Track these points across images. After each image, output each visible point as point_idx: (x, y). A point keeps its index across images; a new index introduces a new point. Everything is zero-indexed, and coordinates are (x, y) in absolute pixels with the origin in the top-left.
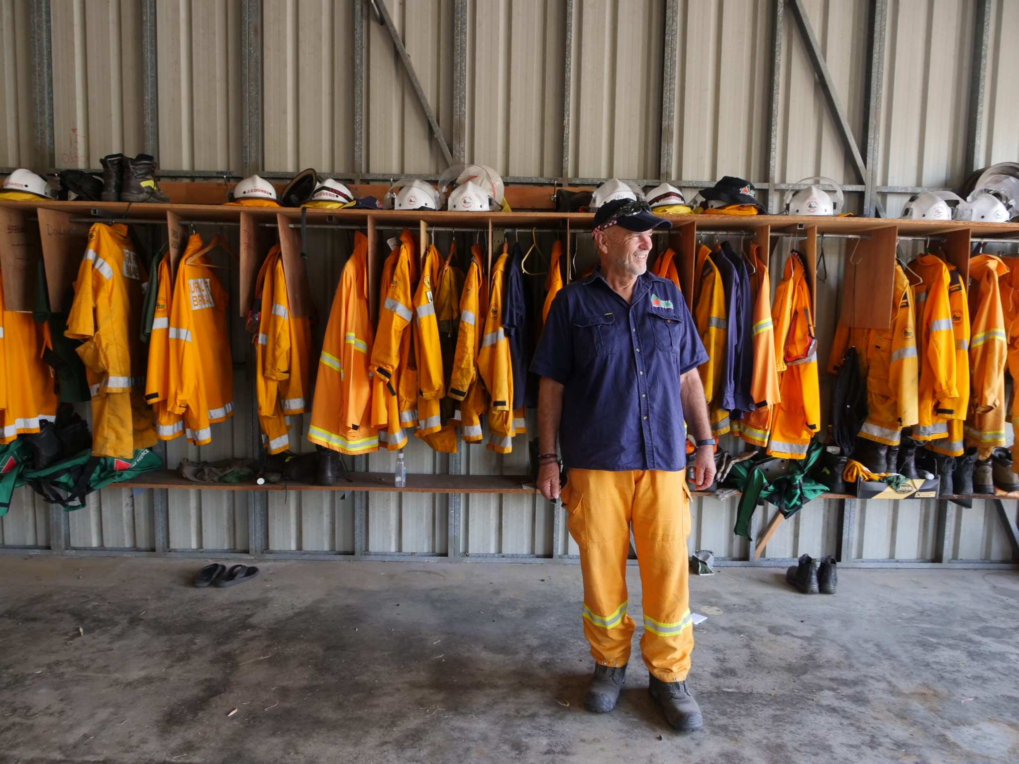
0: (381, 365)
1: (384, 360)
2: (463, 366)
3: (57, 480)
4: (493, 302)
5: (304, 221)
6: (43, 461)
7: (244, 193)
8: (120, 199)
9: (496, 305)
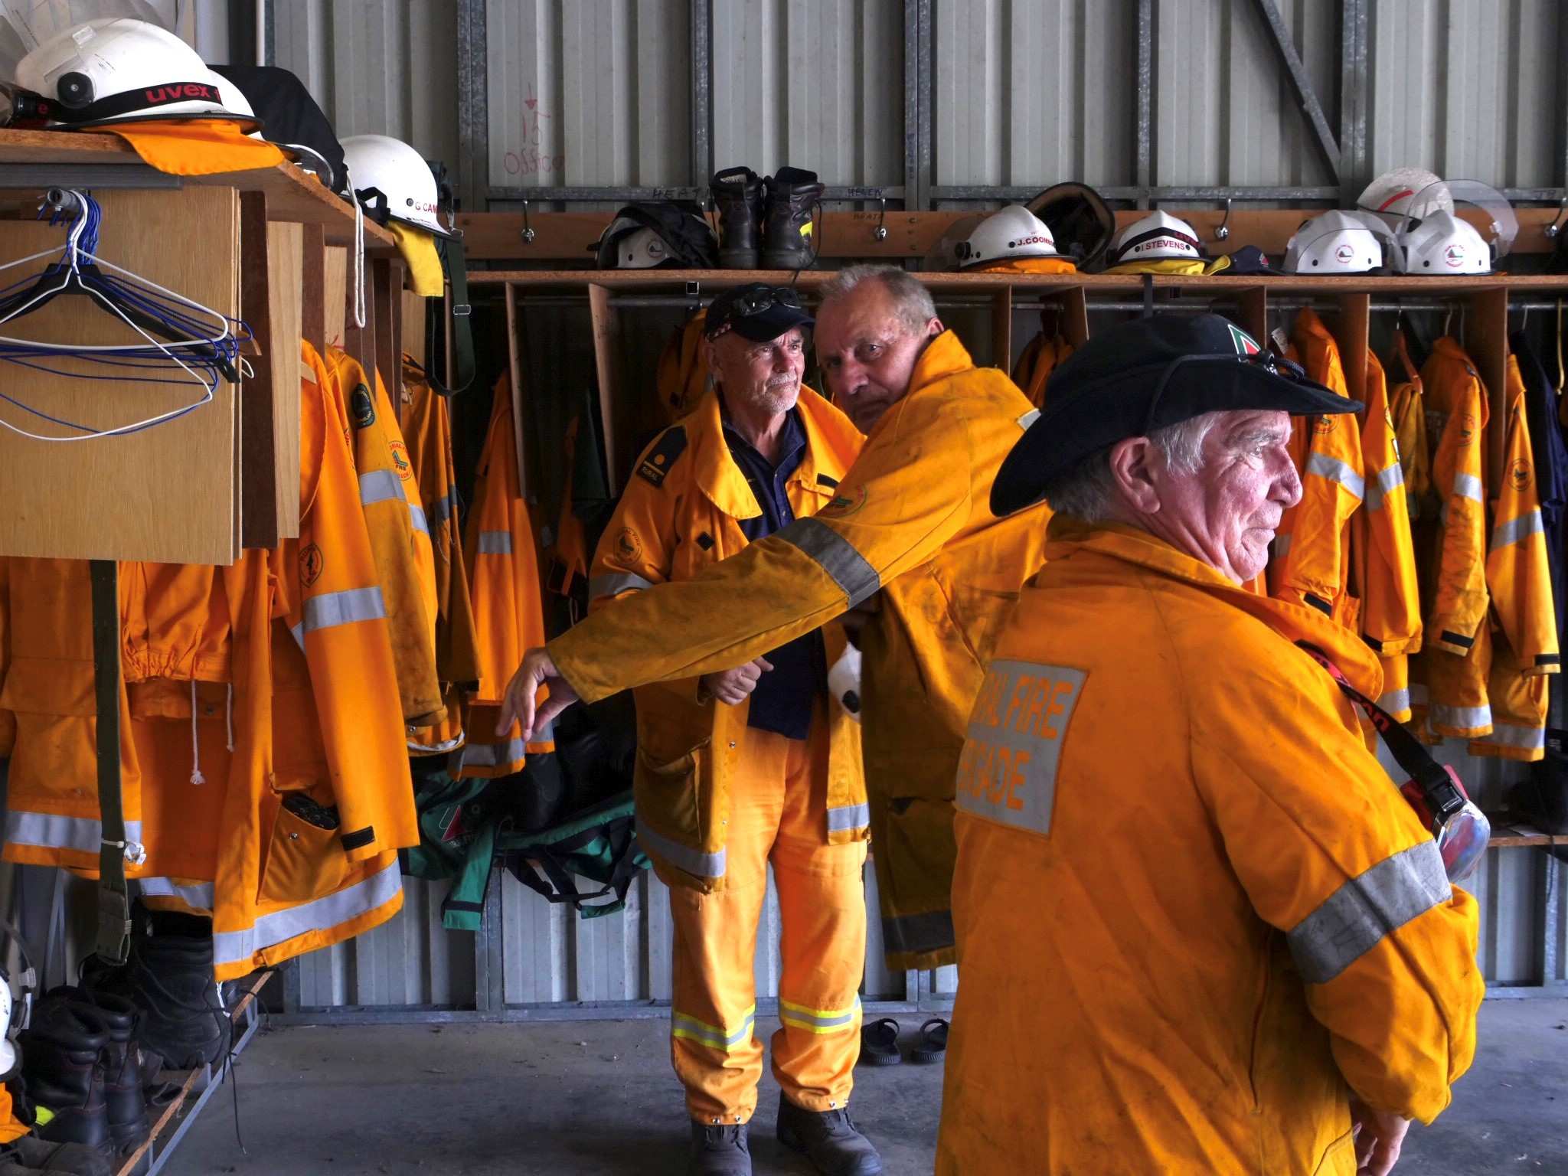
0: (1314, 589)
1: (1321, 579)
2: (1468, 587)
3: (580, 851)
4: (1516, 455)
5: (1148, 296)
6: (543, 811)
7: (1012, 245)
8: (761, 264)
9: (1523, 461)
